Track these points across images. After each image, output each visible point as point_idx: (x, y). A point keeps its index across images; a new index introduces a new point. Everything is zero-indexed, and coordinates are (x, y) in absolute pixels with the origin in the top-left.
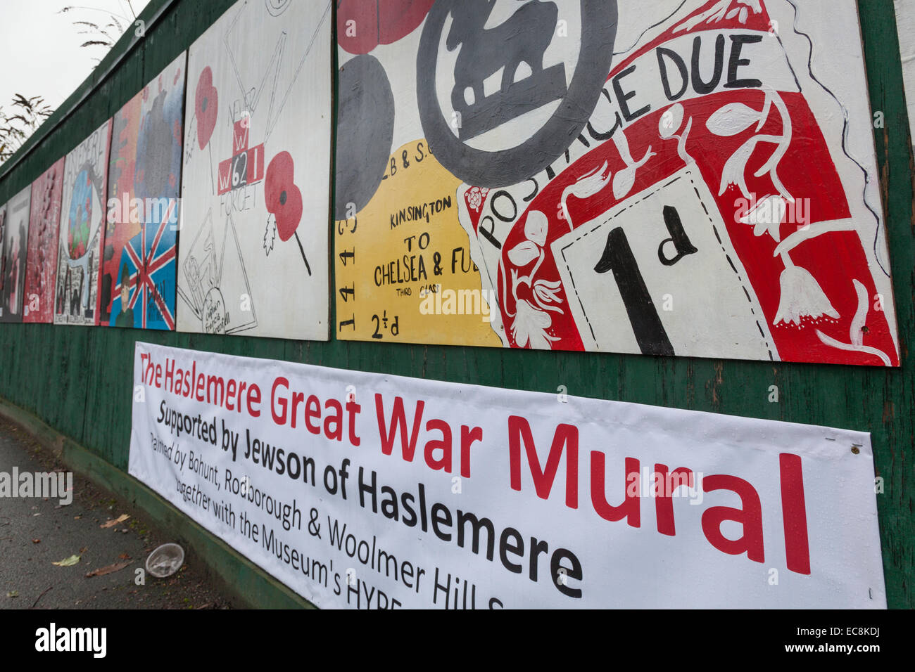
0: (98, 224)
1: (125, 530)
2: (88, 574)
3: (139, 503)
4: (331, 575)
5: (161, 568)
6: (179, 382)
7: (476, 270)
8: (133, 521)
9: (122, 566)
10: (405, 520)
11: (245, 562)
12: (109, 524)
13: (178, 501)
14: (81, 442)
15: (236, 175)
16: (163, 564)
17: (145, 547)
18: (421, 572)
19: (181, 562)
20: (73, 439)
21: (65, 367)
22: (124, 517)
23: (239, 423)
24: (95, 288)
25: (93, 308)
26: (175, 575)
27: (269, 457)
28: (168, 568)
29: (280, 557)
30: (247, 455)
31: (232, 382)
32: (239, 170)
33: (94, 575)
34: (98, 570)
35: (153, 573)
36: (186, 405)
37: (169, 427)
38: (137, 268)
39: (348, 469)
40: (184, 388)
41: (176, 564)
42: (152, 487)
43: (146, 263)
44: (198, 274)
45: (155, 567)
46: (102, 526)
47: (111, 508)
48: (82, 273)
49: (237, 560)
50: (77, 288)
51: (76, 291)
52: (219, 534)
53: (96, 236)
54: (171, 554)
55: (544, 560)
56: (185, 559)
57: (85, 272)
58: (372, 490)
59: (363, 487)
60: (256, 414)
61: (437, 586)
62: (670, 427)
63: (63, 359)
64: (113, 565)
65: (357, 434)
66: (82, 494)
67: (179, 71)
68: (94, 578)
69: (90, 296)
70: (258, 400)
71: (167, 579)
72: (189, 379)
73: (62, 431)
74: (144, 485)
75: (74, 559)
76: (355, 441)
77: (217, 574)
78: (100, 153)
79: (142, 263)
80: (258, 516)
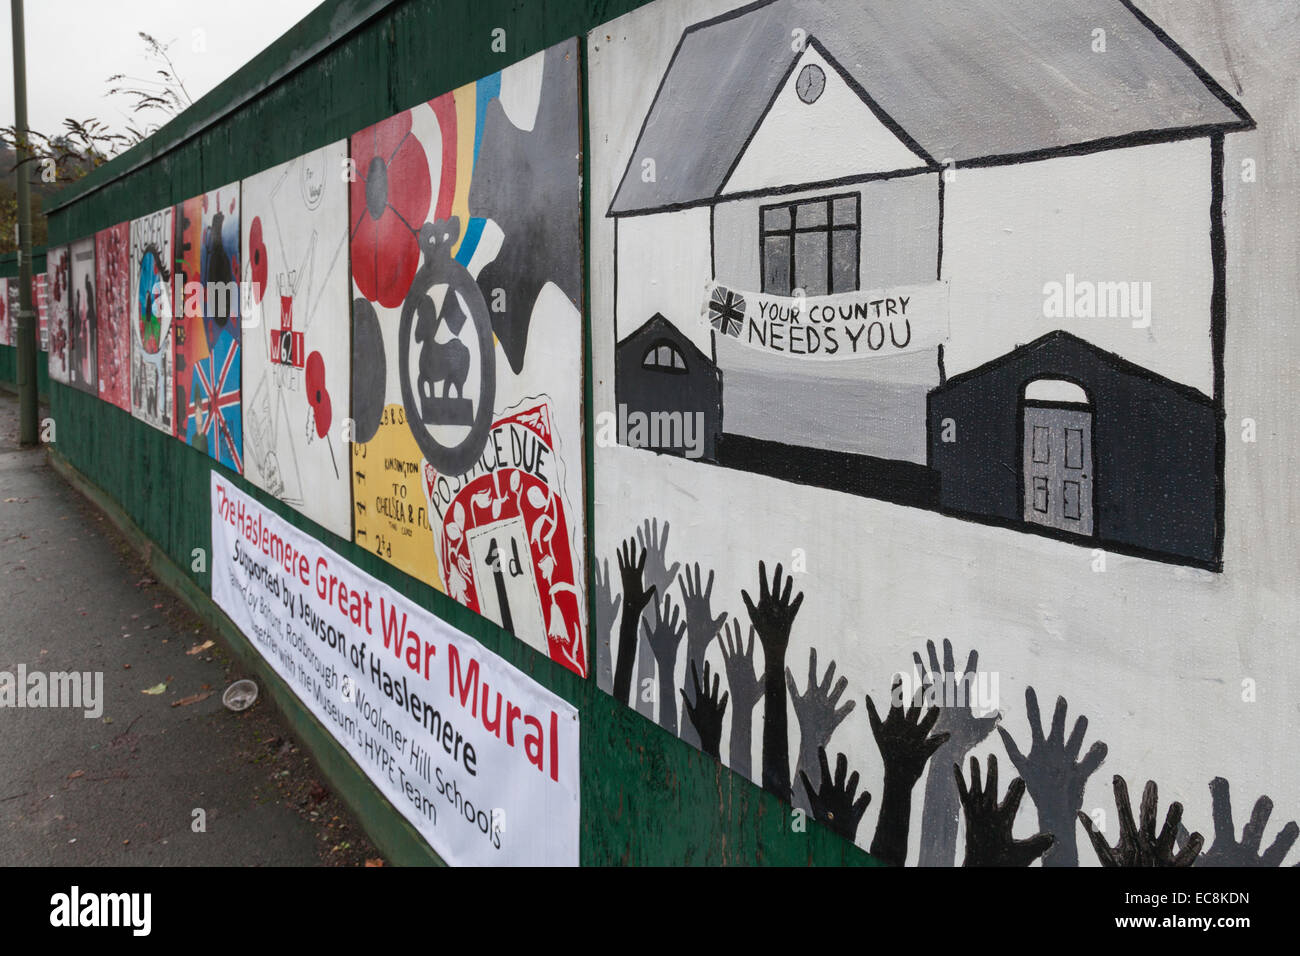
0: (168, 326)
1: (208, 659)
2: (173, 704)
3: (222, 631)
4: (357, 730)
5: (237, 702)
6: (249, 527)
7: (431, 530)
8: (217, 649)
9: (204, 696)
10: (397, 701)
11: (302, 706)
12: (195, 651)
13: (253, 638)
14: (168, 552)
15: (284, 351)
16: (239, 698)
17: (226, 678)
18: (405, 741)
19: (255, 697)
20: (160, 547)
21: (147, 468)
22: (209, 644)
23: (295, 586)
24: (170, 395)
25: (170, 415)
26: (249, 708)
27: (316, 624)
28: (243, 702)
29: (325, 708)
30: (302, 616)
31: (288, 546)
32: (287, 346)
33: (179, 705)
34: (181, 701)
35: (230, 706)
36: (255, 553)
37: (242, 568)
38: (208, 394)
39: (365, 651)
40: (253, 536)
41: (251, 698)
42: (232, 618)
43: (216, 394)
44: (258, 431)
45: (232, 700)
46: (188, 653)
47: (197, 631)
48: (156, 372)
49: (296, 703)
50: (153, 387)
51: (151, 389)
52: (284, 677)
53: (167, 337)
54: (247, 689)
55: (461, 747)
56: (259, 693)
57: (160, 373)
58: (378, 672)
59: (373, 669)
60: (306, 582)
61: (413, 753)
62: (515, 680)
63: (145, 458)
64: (196, 696)
65: (371, 626)
66: (170, 613)
67: (234, 200)
68: (179, 708)
69: (165, 402)
70: (307, 570)
71: (242, 713)
72: (257, 528)
73: (149, 535)
74: (225, 614)
75: (161, 688)
76: (369, 631)
77: (282, 712)
78: (166, 242)
79: (212, 392)
80: (310, 670)
